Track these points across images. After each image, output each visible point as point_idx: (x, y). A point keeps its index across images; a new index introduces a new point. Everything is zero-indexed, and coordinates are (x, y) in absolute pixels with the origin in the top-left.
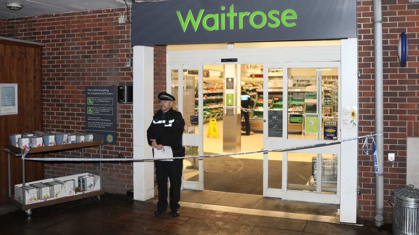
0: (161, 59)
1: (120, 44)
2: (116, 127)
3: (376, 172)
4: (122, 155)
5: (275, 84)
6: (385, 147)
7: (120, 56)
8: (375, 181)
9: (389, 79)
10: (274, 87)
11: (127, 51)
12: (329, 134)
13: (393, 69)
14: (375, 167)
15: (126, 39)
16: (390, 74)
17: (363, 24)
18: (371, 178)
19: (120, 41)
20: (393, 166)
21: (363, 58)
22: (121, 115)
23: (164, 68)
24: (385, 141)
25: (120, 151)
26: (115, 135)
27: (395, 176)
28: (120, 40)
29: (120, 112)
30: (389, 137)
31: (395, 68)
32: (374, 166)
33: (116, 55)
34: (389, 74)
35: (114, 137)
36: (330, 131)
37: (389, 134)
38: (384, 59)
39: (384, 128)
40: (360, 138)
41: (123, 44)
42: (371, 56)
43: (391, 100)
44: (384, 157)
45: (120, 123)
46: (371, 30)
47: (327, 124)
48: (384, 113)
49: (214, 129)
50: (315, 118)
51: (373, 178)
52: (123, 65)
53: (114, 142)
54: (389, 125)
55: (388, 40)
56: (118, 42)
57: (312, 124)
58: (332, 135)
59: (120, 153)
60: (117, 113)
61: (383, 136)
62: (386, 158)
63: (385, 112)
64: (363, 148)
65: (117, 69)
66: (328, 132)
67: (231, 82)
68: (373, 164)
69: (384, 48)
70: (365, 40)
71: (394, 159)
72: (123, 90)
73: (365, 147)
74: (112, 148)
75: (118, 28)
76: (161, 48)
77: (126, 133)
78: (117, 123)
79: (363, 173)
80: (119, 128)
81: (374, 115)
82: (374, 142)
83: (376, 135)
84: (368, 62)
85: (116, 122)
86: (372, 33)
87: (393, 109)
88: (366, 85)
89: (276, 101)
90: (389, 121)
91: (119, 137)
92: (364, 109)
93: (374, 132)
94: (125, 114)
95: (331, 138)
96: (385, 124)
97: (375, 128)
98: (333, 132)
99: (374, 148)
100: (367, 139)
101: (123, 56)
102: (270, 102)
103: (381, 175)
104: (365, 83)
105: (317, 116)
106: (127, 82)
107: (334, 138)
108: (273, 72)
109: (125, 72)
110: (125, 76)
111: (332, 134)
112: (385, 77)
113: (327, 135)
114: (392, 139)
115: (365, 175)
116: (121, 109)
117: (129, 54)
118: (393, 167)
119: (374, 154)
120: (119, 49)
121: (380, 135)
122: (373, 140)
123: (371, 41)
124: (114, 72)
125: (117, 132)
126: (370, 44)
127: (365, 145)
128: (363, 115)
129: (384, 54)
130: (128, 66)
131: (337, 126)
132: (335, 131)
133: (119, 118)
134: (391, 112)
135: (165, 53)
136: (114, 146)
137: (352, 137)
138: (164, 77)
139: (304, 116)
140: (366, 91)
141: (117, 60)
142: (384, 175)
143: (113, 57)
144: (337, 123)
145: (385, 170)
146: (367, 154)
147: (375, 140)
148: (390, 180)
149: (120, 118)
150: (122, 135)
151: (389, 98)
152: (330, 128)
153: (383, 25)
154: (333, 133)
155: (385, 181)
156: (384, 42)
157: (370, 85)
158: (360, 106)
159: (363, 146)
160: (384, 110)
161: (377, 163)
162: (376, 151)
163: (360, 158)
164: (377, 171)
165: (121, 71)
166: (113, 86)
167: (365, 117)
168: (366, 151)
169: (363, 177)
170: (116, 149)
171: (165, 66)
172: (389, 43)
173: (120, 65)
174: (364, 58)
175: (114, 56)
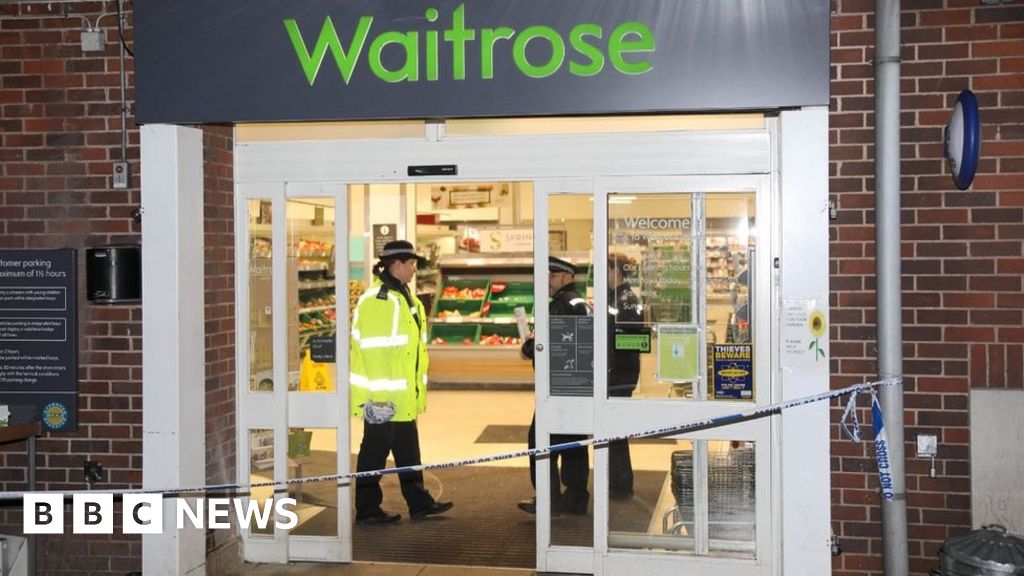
0: (219, 167)
1: (86, 116)
2: (78, 377)
3: (886, 491)
4: (99, 464)
5: (495, 245)
6: (907, 418)
7: (88, 154)
8: (880, 514)
9: (916, 224)
10: (490, 251)
11: (116, 139)
12: (728, 382)
13: (928, 194)
14: (882, 474)
15: (108, 101)
16: (919, 211)
17: (843, 67)
18: (868, 507)
19: (86, 108)
20: (933, 470)
21: (840, 164)
22: (93, 339)
23: (227, 193)
24: (908, 401)
25: (89, 454)
26: (73, 406)
27: (936, 501)
28: (86, 103)
29: (92, 330)
30: (916, 388)
31: (934, 192)
32: (878, 471)
33: (74, 151)
34: (916, 209)
35: (68, 408)
36: (733, 375)
37: (916, 381)
38: (905, 168)
39: (904, 362)
40: (836, 393)
41: (98, 117)
42: (865, 159)
43: (922, 283)
44: (906, 445)
45: (89, 366)
46: (865, 84)
47: (723, 356)
48: (904, 320)
49: (318, 380)
50: (687, 338)
51: (873, 506)
52: (101, 183)
53: (72, 426)
54: (916, 354)
55: (914, 114)
56: (80, 110)
57: (678, 355)
58: (737, 387)
59: (89, 460)
60: (80, 335)
61: (901, 386)
62: (910, 450)
63: (906, 317)
64: (843, 421)
65: (80, 197)
66: (725, 378)
67: (388, 235)
68: (874, 466)
69: (905, 135)
70: (846, 112)
71: (935, 451)
72: (106, 262)
73: (849, 419)
74: (63, 447)
75: (80, 66)
76: (218, 132)
77: (111, 394)
78: (80, 366)
79: (842, 492)
80: (89, 380)
81: (874, 325)
82: (875, 403)
83: (881, 383)
84: (856, 177)
85: (77, 364)
86: (868, 92)
87: (927, 308)
88: (848, 242)
89: (496, 295)
90: (916, 343)
91: (89, 409)
92: (843, 310)
93: (876, 375)
94: (110, 336)
95: (735, 395)
96: (906, 351)
97: (876, 363)
98: (741, 378)
99: (876, 421)
100: (854, 394)
101: (101, 154)
102: (481, 296)
103: (898, 497)
104: (845, 234)
105: (694, 331)
106: (112, 238)
107: (743, 393)
108: (469, 206)
109: (108, 206)
110: (108, 218)
111: (738, 382)
112: (905, 217)
113: (725, 386)
114: (927, 396)
115: (849, 497)
116: (95, 322)
117: (121, 149)
118: (933, 474)
119: (878, 439)
120: (86, 132)
121: (895, 382)
122: (874, 398)
123: (865, 116)
124: (67, 206)
125: (81, 395)
126: (862, 125)
127: (850, 412)
128: (839, 325)
129: (905, 151)
130: (121, 185)
131: (751, 359)
132: (747, 373)
133: (86, 350)
134: (923, 317)
135: (230, 147)
136: (70, 440)
137: (815, 393)
138: (227, 220)
139: (657, 332)
140: (850, 258)
141: (80, 169)
142: (908, 498)
143: (62, 158)
144: (751, 352)
145: (909, 482)
146: (857, 439)
147: (878, 396)
148: (924, 511)
149: (90, 350)
150: (96, 403)
151: (915, 279)
152: (733, 366)
153: (904, 70)
154: (740, 380)
155: (911, 516)
156: (905, 119)
157: (859, 240)
158: (833, 300)
159: (844, 417)
160: (904, 313)
161: (889, 463)
162: (883, 430)
163: (835, 449)
164: (888, 486)
165: (92, 201)
166: (65, 249)
167: (846, 333)
168: (851, 429)
169: (842, 504)
170: (76, 446)
171: (230, 186)
172: (917, 121)
173: (89, 183)
174: (844, 164)
175: (66, 155)
